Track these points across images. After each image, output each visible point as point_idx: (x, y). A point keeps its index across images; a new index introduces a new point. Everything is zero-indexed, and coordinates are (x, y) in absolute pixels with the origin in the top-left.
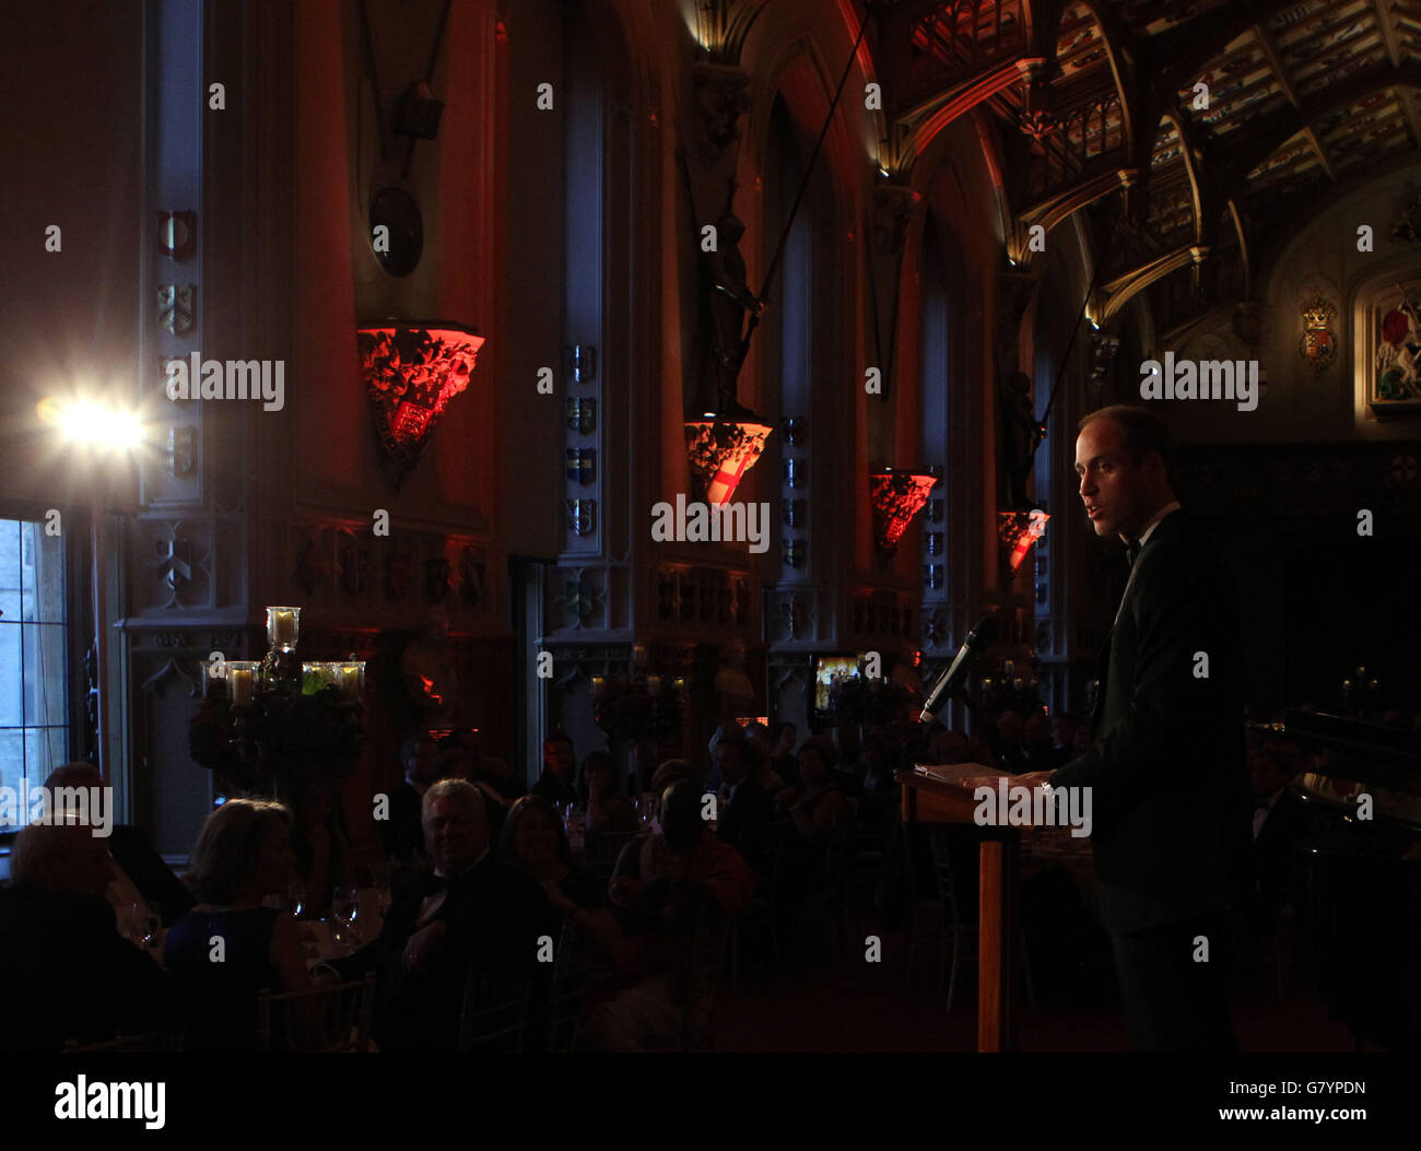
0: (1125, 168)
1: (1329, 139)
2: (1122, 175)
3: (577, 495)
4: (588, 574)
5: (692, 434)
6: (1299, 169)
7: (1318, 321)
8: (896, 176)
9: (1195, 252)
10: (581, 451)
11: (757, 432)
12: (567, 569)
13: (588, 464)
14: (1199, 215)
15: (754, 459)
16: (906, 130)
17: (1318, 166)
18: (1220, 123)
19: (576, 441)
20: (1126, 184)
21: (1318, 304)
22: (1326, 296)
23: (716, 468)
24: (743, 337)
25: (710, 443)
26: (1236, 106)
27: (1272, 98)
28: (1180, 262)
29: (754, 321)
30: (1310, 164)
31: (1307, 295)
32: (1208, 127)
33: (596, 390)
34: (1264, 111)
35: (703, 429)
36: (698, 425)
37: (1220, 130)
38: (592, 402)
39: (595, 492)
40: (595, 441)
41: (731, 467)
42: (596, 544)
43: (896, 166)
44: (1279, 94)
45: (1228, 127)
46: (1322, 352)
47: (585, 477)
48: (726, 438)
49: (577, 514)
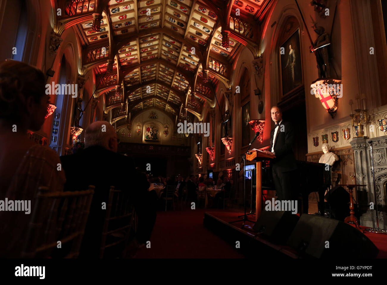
0: (123, 103)
1: (144, 104)
2: (122, 104)
3: (54, 135)
4: (54, 148)
5: (71, 129)
6: (139, 107)
7: (139, 128)
8: (96, 99)
9: (126, 116)
10: (56, 129)
11: (81, 130)
12: (51, 147)
13: (56, 131)
14: (127, 111)
15: (80, 134)
16: (98, 92)
17: (141, 107)
18: (132, 99)
19: (55, 127)
20: (122, 105)
21: (139, 125)
22: (140, 124)
23: (74, 134)
24: (80, 116)
25: (74, 131)
26: (134, 98)
27: (139, 97)
28: (124, 117)
29: (82, 114)
30: (140, 107)
31: (138, 124)
32: (130, 100)
33: (59, 120)
34: (137, 99)
35: (74, 128)
36: (73, 128)
37: (131, 101)
38: (58, 122)
39: (57, 135)
40: (58, 128)
41: (77, 134)
42: (56, 143)
43: (96, 97)
44: (140, 97)
45: (133, 100)
46: (139, 132)
47: (56, 133)
48: (77, 130)
49: (54, 138)
